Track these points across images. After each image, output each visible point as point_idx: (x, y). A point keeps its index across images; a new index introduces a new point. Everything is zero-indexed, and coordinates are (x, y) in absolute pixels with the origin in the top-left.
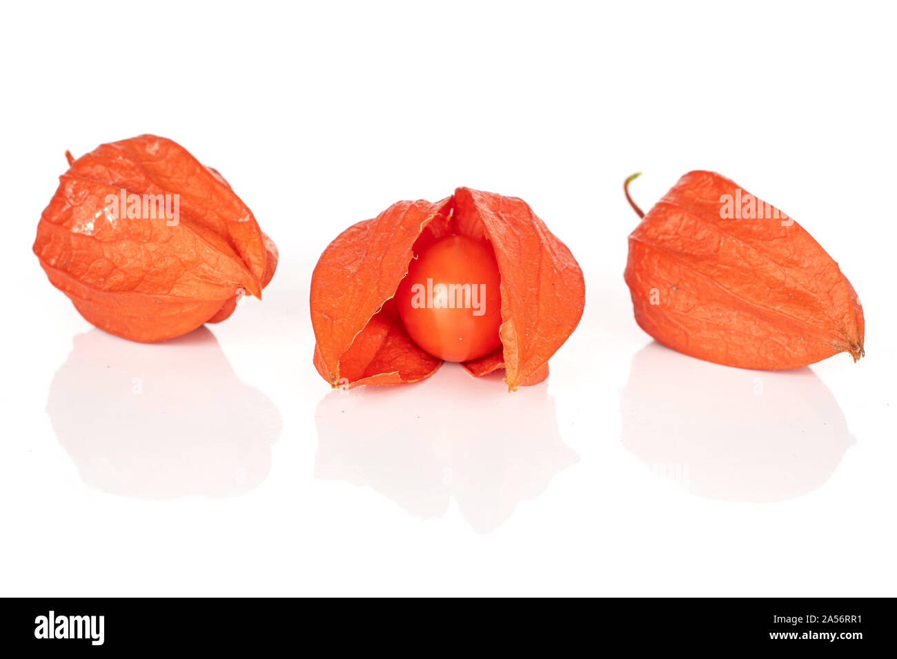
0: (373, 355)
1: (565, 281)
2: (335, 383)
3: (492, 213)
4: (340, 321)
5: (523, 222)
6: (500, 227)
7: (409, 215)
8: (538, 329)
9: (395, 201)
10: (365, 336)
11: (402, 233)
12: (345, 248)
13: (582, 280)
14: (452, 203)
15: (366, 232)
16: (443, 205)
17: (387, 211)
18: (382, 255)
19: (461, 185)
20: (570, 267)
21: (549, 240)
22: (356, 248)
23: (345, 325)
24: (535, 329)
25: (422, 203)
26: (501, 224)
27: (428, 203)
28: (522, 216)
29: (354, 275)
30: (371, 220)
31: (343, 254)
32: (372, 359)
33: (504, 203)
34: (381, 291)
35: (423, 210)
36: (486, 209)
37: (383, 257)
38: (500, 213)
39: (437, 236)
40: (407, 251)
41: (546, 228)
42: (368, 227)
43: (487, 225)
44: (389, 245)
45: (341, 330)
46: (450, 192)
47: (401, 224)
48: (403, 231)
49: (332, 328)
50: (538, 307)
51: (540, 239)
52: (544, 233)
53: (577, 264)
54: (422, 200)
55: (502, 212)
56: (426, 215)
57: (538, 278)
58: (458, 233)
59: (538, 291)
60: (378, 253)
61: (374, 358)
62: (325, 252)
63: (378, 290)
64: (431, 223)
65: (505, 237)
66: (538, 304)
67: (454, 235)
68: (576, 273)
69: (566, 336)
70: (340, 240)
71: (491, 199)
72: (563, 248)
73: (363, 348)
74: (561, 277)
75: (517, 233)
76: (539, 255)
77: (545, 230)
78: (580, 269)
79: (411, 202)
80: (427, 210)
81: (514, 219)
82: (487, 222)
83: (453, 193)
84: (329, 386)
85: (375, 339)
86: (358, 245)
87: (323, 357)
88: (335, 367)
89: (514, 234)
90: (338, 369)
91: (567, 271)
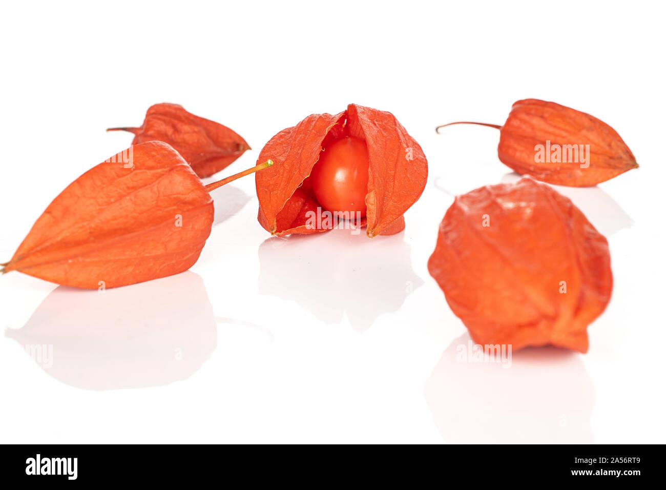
0: (296, 215)
1: (415, 167)
2: (274, 231)
3: (369, 121)
4: (275, 192)
5: (390, 128)
6: (374, 130)
7: (318, 123)
8: (393, 198)
9: (309, 114)
10: (290, 203)
11: (314, 135)
12: (277, 145)
13: (426, 167)
14: (345, 115)
15: (290, 135)
16: (341, 116)
17: (303, 120)
18: (301, 149)
19: (351, 103)
20: (419, 159)
21: (407, 140)
22: (284, 145)
23: (279, 195)
24: (391, 198)
25: (326, 115)
26: (375, 128)
27: (330, 115)
28: (389, 124)
29: (283, 162)
30: (293, 127)
31: (276, 149)
32: (295, 217)
33: (378, 114)
34: (301, 172)
35: (327, 120)
36: (366, 119)
37: (302, 151)
38: (375, 121)
39: (336, 138)
40: (318, 146)
41: (406, 132)
42: (291, 131)
43: (364, 129)
44: (305, 143)
45: (276, 198)
46: (344, 108)
47: (313, 129)
48: (314, 133)
49: (270, 197)
50: (394, 184)
51: (399, 139)
52: (404, 136)
53: (425, 156)
54: (326, 113)
55: (377, 121)
56: (329, 123)
57: (395, 165)
58: (350, 136)
59: (395, 173)
60: (298, 148)
61: (297, 217)
62: (264, 149)
63: (300, 171)
64: (332, 129)
65: (376, 137)
66: (394, 181)
67: (347, 136)
68: (423, 162)
69: (412, 202)
70: (273, 140)
71: (370, 112)
72: (416, 146)
73: (289, 210)
74: (412, 165)
75: (385, 134)
76: (398, 150)
77: (405, 134)
78: (426, 160)
79: (319, 115)
80: (330, 120)
81: (384, 126)
82: (364, 127)
83: (346, 108)
84: (270, 234)
85: (297, 205)
86: (285, 143)
87: (265, 216)
88: (273, 222)
89: (383, 135)
90: (275, 223)
91: (417, 160)
